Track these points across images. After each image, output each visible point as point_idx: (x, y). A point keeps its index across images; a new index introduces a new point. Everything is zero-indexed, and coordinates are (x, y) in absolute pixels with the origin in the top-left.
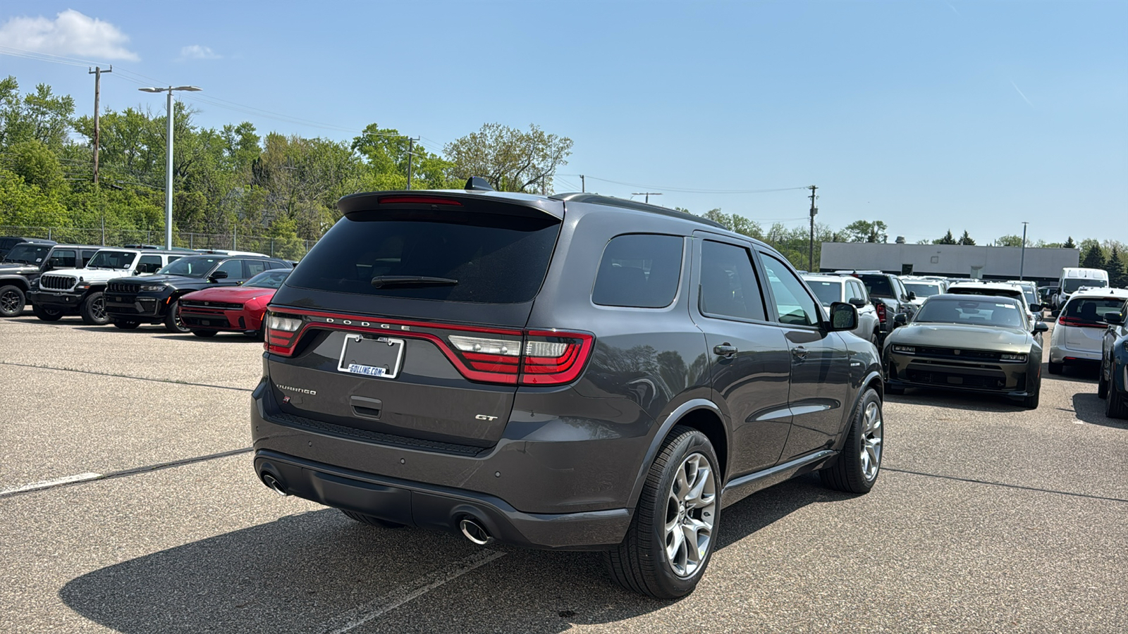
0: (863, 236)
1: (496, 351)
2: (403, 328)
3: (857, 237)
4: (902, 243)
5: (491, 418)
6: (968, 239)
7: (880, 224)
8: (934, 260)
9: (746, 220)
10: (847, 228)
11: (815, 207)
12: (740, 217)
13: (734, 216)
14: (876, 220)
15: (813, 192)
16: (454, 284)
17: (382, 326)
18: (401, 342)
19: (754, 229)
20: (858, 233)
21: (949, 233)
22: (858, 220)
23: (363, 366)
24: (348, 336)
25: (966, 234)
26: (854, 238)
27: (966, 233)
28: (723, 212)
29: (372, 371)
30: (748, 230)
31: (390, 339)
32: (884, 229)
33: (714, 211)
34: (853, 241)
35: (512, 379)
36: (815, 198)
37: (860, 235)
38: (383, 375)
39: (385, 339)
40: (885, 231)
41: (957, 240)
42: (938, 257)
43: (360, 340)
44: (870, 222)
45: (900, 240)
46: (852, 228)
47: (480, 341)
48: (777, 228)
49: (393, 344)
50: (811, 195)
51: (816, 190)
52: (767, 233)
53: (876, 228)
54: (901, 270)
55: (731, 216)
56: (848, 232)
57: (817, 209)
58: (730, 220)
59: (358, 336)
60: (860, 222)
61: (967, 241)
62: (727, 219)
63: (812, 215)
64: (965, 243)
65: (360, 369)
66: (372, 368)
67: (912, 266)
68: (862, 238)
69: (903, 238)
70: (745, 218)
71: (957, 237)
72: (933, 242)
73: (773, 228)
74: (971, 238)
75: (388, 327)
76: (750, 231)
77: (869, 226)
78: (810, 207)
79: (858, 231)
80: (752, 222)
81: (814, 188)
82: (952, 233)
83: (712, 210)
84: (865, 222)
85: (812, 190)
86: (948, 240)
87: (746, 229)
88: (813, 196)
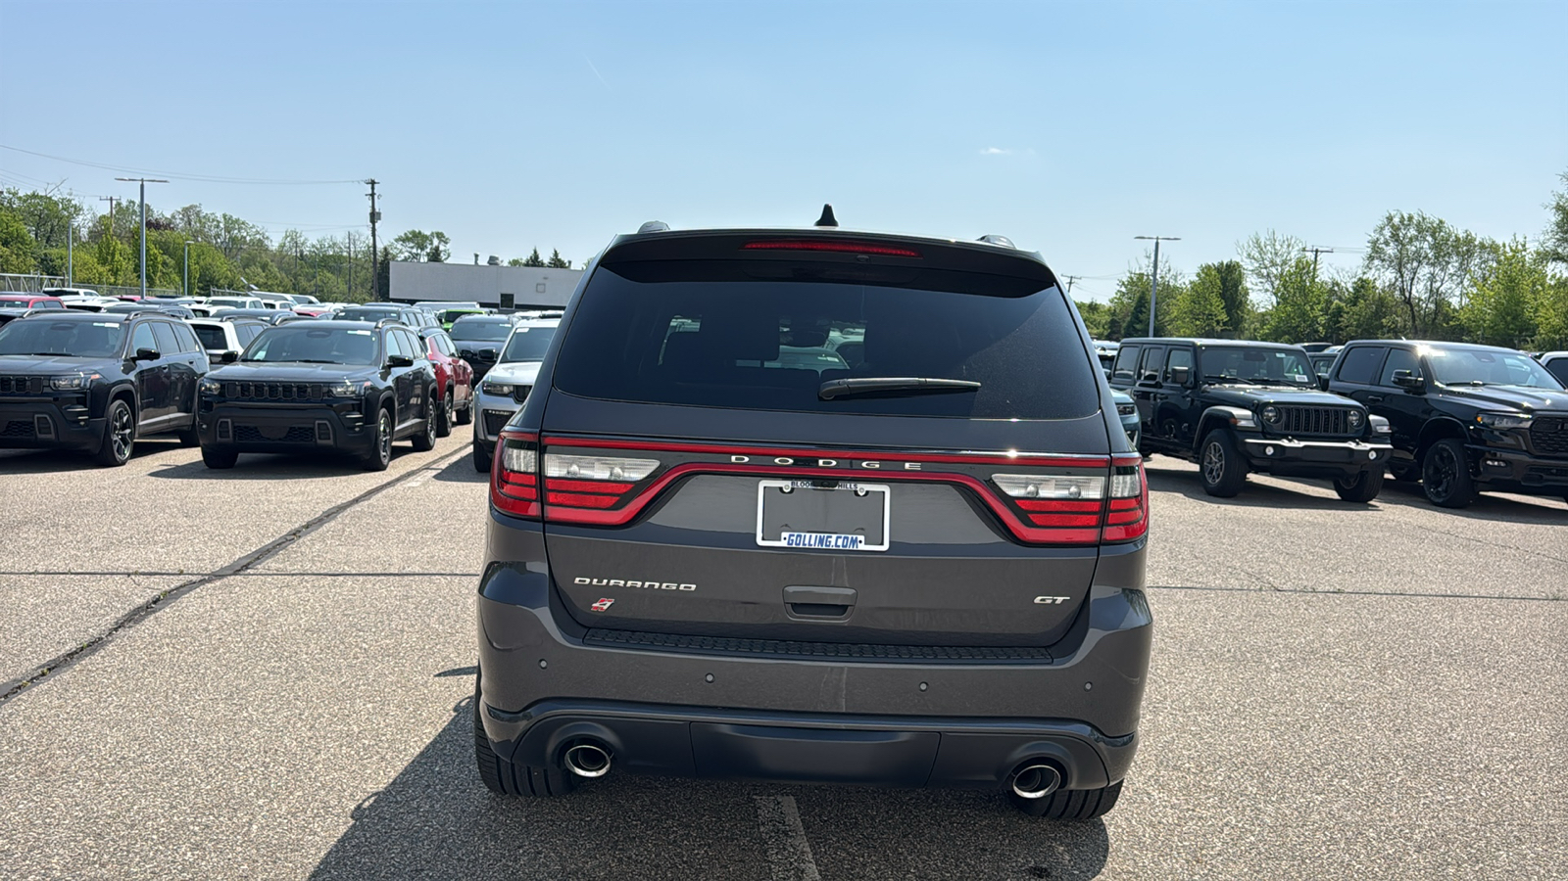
0: (419, 251)
1: (1063, 493)
2: (907, 466)
3: (410, 253)
4: (497, 264)
5: (1060, 600)
6: (559, 260)
7: (440, 236)
8: (540, 288)
9: (243, 223)
10: (397, 240)
11: (377, 210)
12: (234, 217)
13: (225, 216)
14: (434, 231)
15: (373, 188)
16: (975, 388)
17: (864, 464)
18: (886, 489)
19: (258, 236)
20: (412, 248)
21: (535, 252)
22: (410, 230)
23: (814, 535)
24: (763, 484)
25: (556, 254)
26: (407, 254)
27: (556, 252)
28: (205, 211)
29: (835, 541)
30: (248, 238)
31: (860, 486)
32: (446, 243)
33: (191, 207)
34: (406, 260)
35: (1091, 535)
36: (376, 197)
37: (414, 251)
38: (862, 547)
39: (851, 486)
40: (448, 246)
41: (546, 261)
42: (544, 285)
43: (793, 490)
44: (427, 233)
45: (493, 261)
46: (404, 240)
47: (1033, 479)
48: (293, 238)
49: (867, 492)
50: (370, 192)
51: (376, 186)
52: (277, 245)
53: (436, 242)
54: (499, 302)
55: (219, 216)
56: (399, 246)
57: (379, 214)
58: (219, 222)
59: (789, 483)
60: (413, 233)
61: (557, 263)
62: (213, 220)
63: (373, 222)
64: (556, 266)
65: (810, 540)
66: (834, 536)
67: (513, 295)
68: (417, 255)
69: (497, 259)
70: (242, 219)
71: (545, 257)
72: (510, 263)
73: (287, 237)
74: (562, 259)
75: (877, 466)
76: (251, 240)
77: (426, 238)
78: (370, 210)
79: (412, 245)
80: (253, 227)
81: (373, 183)
82: (538, 252)
83: (187, 206)
84: (420, 233)
85: (370, 186)
86: (535, 262)
87: (245, 238)
88: (373, 195)
